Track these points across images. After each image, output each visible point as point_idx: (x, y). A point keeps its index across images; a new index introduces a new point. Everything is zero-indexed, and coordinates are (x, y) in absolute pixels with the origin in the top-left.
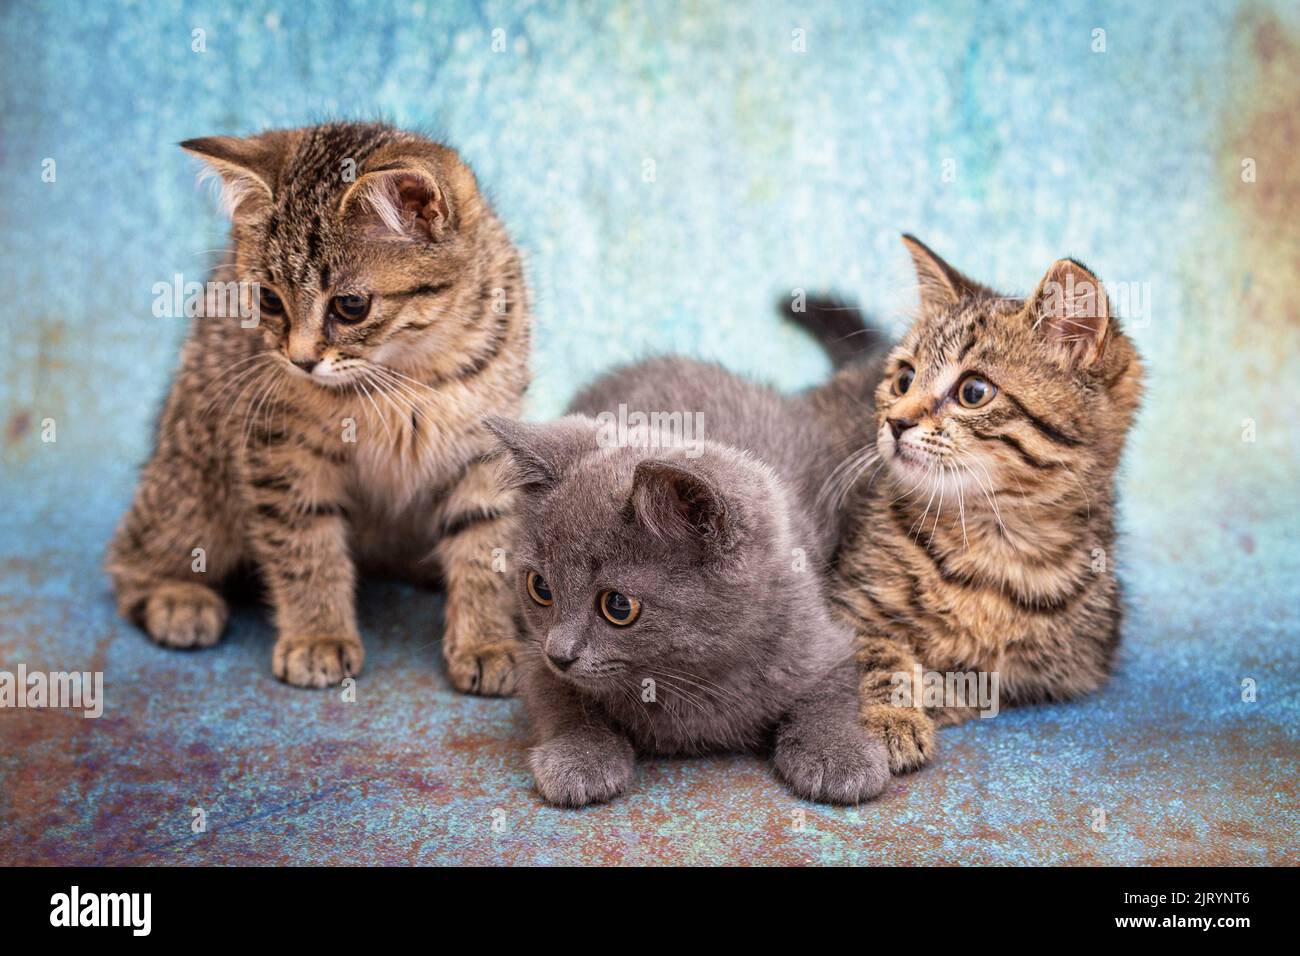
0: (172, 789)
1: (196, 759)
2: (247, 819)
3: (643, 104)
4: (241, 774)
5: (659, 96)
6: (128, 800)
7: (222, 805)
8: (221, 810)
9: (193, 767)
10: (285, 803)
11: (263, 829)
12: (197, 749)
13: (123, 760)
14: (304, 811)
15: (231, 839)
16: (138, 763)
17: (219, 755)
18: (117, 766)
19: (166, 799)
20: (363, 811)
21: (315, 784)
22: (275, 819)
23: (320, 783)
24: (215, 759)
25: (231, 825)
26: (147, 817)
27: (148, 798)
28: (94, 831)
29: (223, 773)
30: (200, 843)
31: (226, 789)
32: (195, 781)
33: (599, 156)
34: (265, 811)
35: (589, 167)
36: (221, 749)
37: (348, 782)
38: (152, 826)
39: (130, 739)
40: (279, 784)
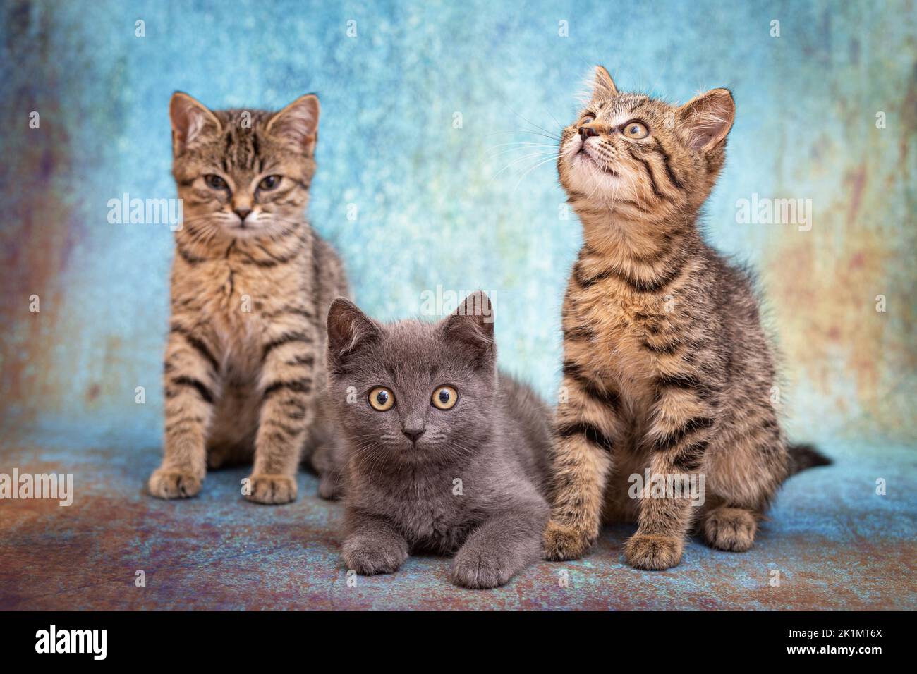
0: (194, 542)
1: (206, 530)
2: (238, 556)
3: (447, 232)
4: (232, 537)
5: (455, 228)
6: (168, 545)
7: (223, 549)
8: (222, 551)
9: (205, 533)
10: (259, 549)
11: (248, 559)
12: (205, 526)
13: (164, 529)
14: (270, 553)
15: (230, 563)
16: (173, 530)
17: (219, 528)
18: (161, 531)
19: (190, 546)
20: (305, 553)
21: (275, 542)
22: (254, 556)
23: (279, 542)
24: (217, 530)
25: (229, 557)
26: (180, 552)
27: (180, 545)
28: (150, 557)
29: (222, 536)
30: (212, 564)
31: (225, 543)
32: (206, 538)
33: (422, 260)
34: (248, 552)
35: (416, 265)
36: (220, 526)
37: (294, 542)
38: (184, 556)
39: (167, 521)
40: (255, 542)
